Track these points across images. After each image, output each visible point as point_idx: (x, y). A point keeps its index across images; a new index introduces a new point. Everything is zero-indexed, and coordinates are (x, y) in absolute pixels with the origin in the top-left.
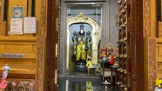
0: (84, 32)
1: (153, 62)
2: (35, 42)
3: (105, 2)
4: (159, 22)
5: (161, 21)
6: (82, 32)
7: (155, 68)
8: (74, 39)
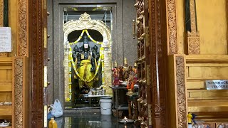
0: (89, 46)
1: (182, 89)
2: (11, 65)
3: (115, 3)
4: (189, 32)
5: (190, 31)
6: (86, 46)
7: (184, 98)
8: (75, 56)
